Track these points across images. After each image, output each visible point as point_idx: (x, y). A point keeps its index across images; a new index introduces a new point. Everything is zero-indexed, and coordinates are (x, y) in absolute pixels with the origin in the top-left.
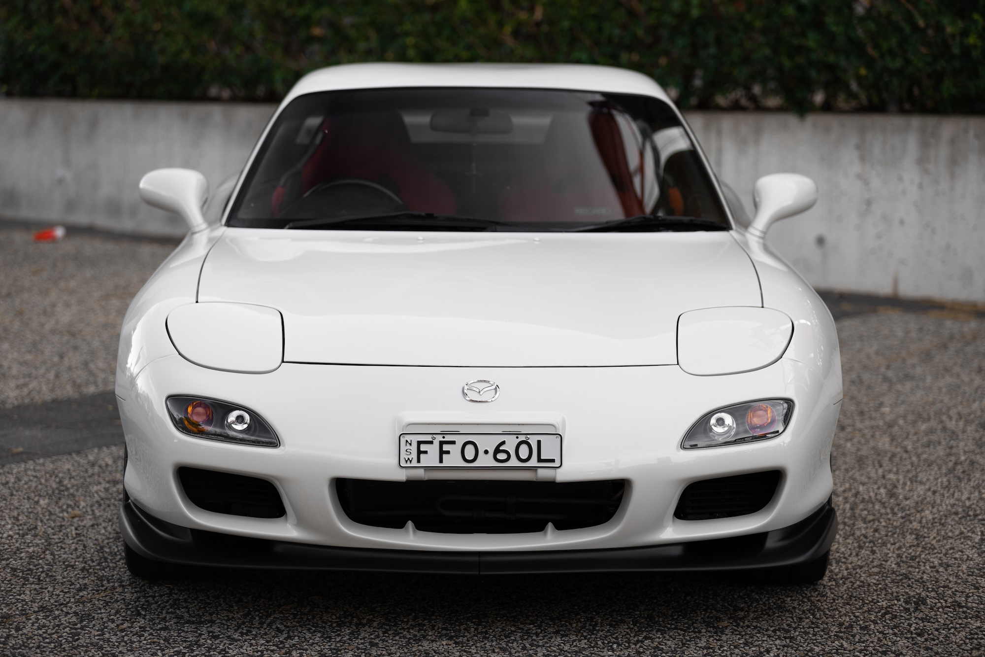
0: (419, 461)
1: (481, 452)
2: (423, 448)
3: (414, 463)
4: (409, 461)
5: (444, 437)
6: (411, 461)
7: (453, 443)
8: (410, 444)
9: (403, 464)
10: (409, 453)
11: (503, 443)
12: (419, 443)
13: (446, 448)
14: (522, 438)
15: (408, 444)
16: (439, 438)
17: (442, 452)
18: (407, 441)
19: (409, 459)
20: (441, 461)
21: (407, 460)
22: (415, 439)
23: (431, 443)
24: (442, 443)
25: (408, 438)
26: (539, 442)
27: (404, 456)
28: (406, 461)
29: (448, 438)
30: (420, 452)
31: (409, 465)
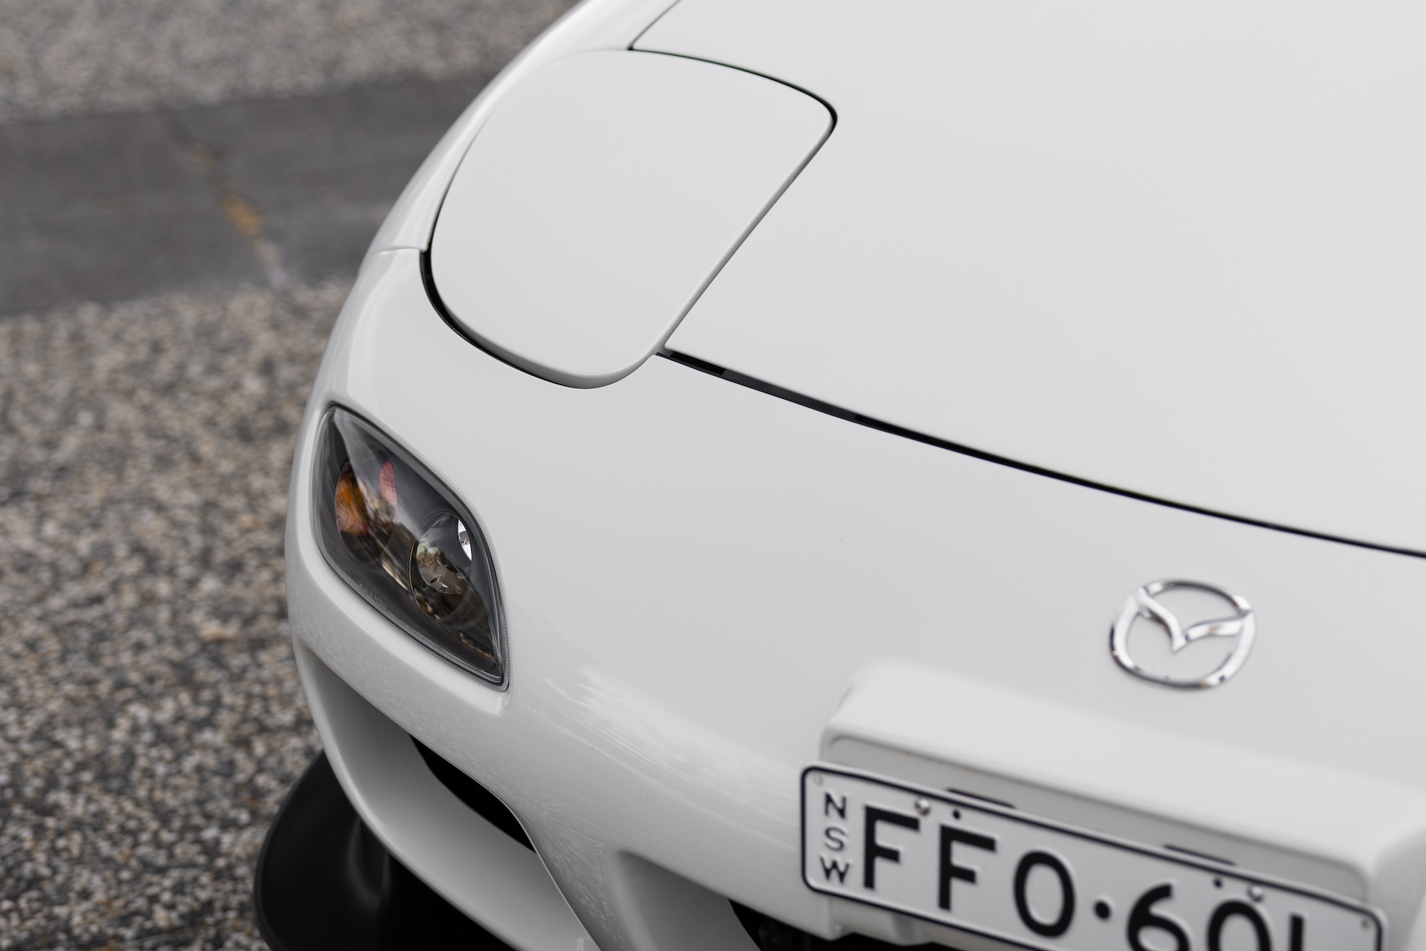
0: (869, 882)
1: (1083, 910)
2: (886, 835)
3: (854, 886)
4: (834, 874)
5: (957, 815)
6: (842, 876)
7: (987, 844)
8: (842, 812)
9: (817, 880)
10: (835, 845)
11: (1163, 892)
12: (873, 816)
13: (962, 855)
14: (1235, 892)
15: (833, 812)
16: (942, 815)
17: (949, 872)
18: (829, 799)
19: (835, 865)
20: (945, 902)
21: (828, 865)
22: (860, 797)
23: (912, 824)
24: (949, 836)
25: (837, 788)
26: (1297, 925)
27: (819, 850)
28: (828, 873)
29: (971, 823)
30: (873, 851)
31: (834, 886)
